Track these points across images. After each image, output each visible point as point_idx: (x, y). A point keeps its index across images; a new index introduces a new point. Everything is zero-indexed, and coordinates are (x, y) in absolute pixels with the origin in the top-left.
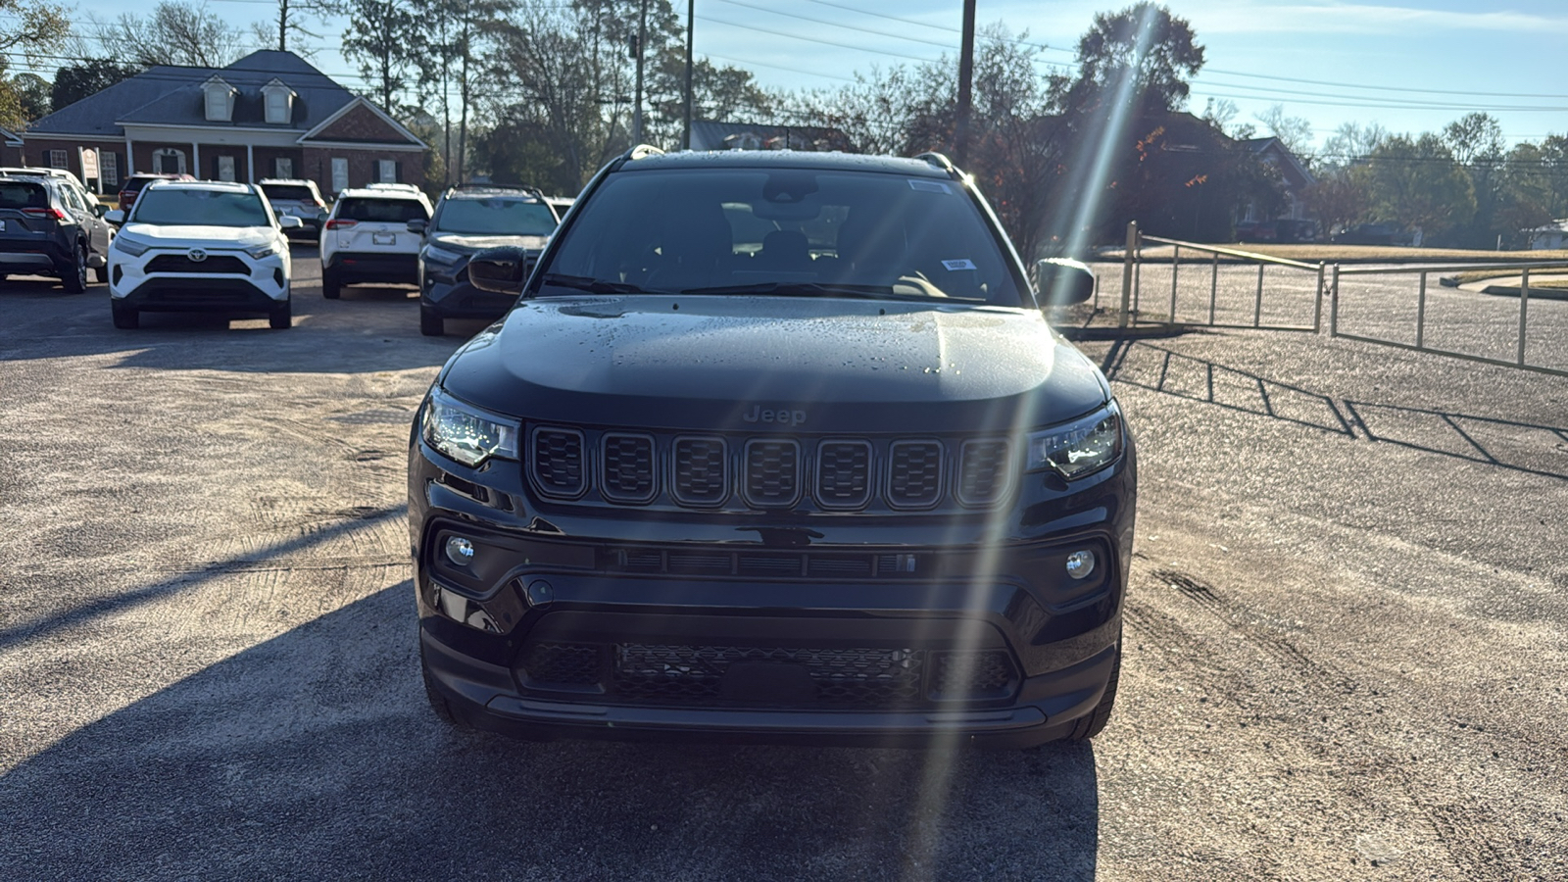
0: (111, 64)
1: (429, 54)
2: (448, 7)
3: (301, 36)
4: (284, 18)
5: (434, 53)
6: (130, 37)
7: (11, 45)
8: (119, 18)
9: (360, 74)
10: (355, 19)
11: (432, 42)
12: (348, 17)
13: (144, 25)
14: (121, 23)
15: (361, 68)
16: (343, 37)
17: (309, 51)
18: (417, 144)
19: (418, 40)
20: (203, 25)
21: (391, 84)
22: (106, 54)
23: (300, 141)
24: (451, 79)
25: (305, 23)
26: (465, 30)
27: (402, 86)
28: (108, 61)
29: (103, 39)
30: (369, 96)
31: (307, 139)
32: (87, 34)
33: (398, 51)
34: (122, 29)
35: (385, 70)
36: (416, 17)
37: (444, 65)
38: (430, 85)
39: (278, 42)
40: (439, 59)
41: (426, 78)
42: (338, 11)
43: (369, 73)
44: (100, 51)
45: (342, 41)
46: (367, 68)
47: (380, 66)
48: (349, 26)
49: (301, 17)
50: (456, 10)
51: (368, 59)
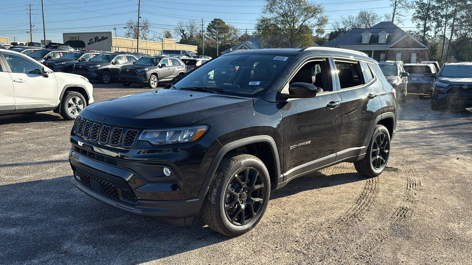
0: (344, 30)
1: (441, 18)
2: (450, 2)
3: (399, 16)
4: (394, 12)
5: (442, 18)
6: (350, 22)
7: (314, 27)
8: (348, 17)
9: (416, 27)
10: (417, 9)
11: (442, 14)
12: (415, 9)
13: (355, 18)
14: (348, 18)
15: (417, 25)
16: (413, 15)
17: (401, 21)
18: (425, 47)
19: (437, 14)
20: (371, 16)
21: (426, 29)
22: (344, 27)
23: (387, 48)
24: (447, 26)
25: (401, 13)
26: (456, 9)
27: (430, 29)
28: (343, 29)
29: (344, 23)
30: (418, 33)
31: (390, 48)
32: (340, 22)
33: (430, 18)
34: (348, 20)
35: (425, 24)
36: (438, 7)
37: (446, 21)
38: (439, 28)
39: (392, 19)
40: (444, 19)
41: (439, 26)
42: (412, 8)
43: (419, 26)
44: (342, 26)
45: (412, 17)
46: (419, 24)
47: (423, 23)
48: (415, 12)
49: (400, 11)
50: (452, 3)
51: (419, 22)
